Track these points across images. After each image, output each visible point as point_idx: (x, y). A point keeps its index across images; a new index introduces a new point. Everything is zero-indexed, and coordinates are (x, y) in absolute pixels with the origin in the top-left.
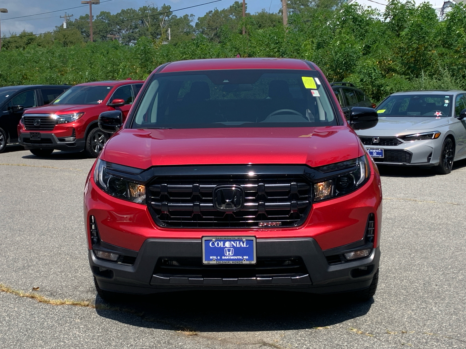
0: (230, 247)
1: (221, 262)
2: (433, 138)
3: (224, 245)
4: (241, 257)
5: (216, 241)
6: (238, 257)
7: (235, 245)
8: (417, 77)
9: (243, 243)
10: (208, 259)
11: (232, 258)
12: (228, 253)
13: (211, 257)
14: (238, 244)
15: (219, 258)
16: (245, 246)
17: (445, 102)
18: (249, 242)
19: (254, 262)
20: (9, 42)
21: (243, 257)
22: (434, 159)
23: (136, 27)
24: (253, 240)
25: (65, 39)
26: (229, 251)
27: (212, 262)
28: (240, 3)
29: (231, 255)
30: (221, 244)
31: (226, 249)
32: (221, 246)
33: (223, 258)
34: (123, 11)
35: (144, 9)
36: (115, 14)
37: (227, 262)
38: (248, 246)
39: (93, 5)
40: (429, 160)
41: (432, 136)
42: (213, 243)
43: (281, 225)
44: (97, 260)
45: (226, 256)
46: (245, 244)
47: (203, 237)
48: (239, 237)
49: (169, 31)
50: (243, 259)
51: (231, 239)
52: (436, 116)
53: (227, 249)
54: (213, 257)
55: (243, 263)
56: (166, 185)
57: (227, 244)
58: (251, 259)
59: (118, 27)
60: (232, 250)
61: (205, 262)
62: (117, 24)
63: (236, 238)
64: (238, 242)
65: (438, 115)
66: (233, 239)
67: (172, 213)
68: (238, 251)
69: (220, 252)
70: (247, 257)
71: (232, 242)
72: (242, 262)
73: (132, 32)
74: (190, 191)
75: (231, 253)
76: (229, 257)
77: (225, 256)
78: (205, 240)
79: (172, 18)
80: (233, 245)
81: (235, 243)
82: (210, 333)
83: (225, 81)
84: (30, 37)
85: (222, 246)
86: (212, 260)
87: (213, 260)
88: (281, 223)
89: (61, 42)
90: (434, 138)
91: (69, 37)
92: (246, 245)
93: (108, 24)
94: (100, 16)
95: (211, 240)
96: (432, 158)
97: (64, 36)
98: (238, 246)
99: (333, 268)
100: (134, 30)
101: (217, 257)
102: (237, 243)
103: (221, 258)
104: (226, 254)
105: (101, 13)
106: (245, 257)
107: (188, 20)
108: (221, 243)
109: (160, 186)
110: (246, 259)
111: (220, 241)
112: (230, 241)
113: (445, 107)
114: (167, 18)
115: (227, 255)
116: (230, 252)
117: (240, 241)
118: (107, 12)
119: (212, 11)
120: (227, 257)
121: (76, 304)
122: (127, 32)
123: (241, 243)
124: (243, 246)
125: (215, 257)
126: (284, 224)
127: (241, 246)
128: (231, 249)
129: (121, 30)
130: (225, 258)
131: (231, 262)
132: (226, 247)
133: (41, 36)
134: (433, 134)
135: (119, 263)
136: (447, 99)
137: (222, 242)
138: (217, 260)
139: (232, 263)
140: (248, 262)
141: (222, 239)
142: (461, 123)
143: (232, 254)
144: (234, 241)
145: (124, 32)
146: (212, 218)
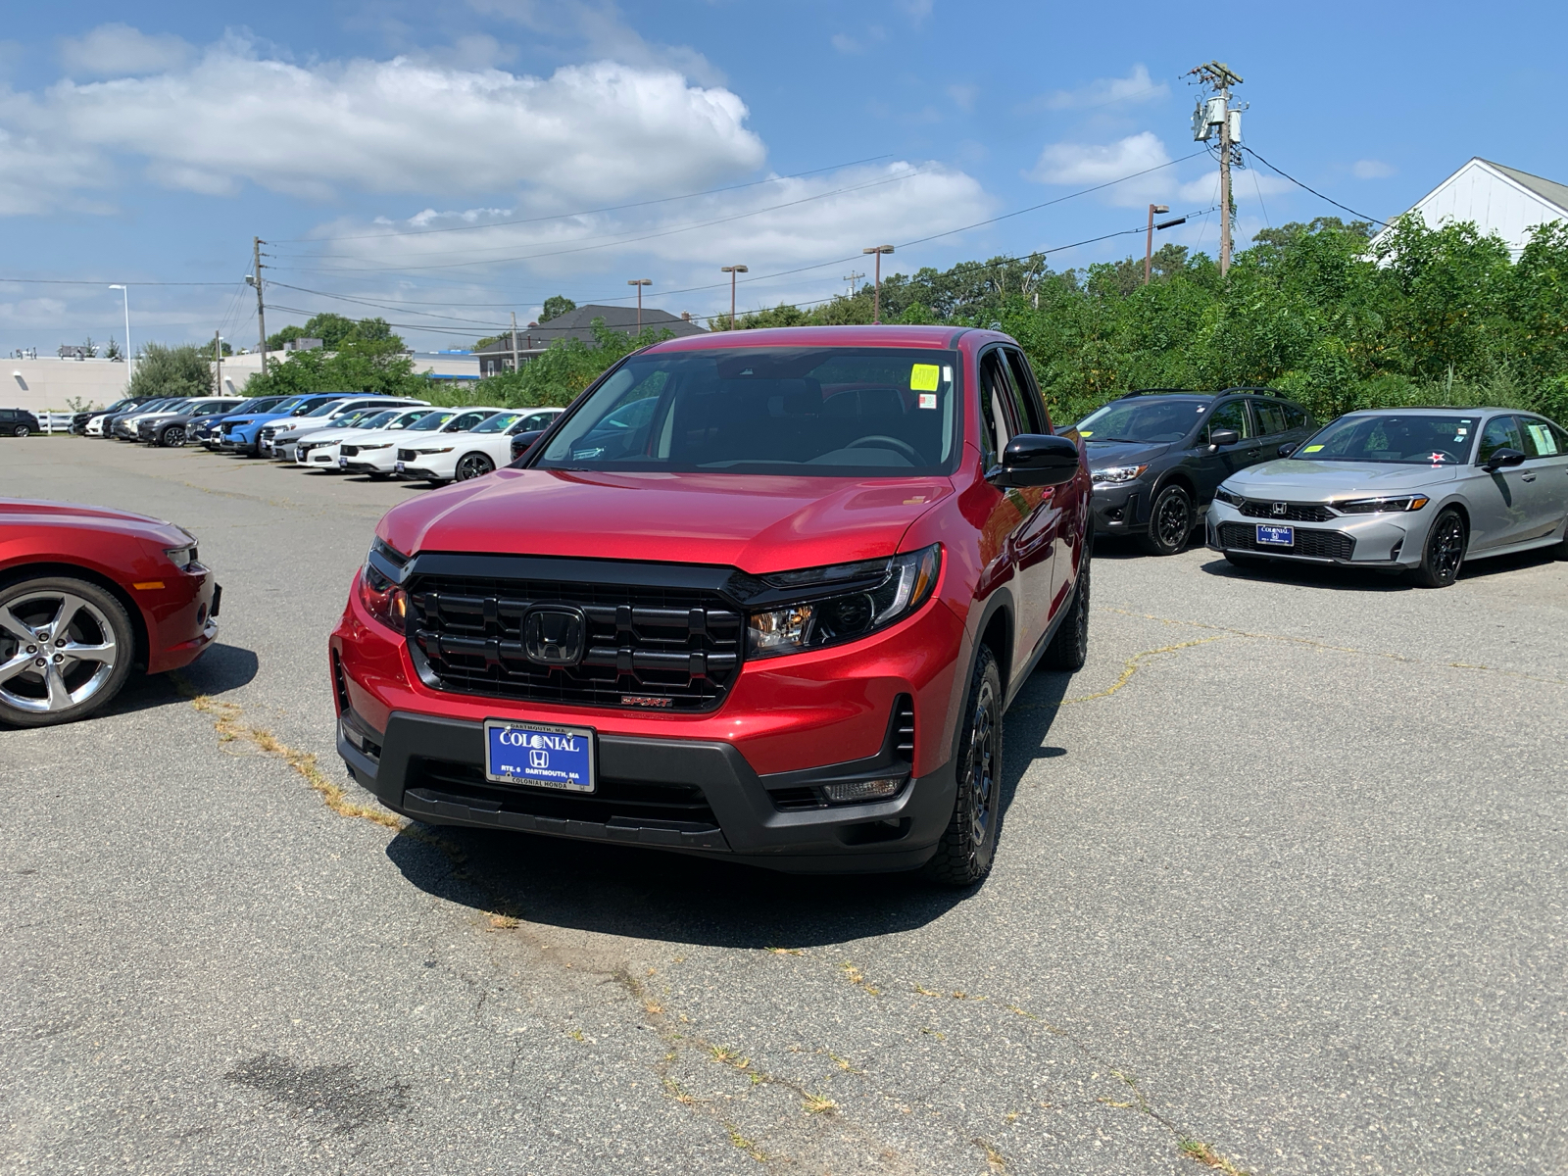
0: (541, 749)
1: (523, 781)
2: (1408, 508)
3: (529, 742)
4: (564, 774)
5: (512, 731)
6: (559, 773)
7: (551, 745)
8: (1436, 379)
9: (568, 741)
10: (496, 771)
11: (545, 773)
12: (536, 761)
13: (503, 768)
14: (557, 745)
15: (518, 770)
16: (572, 749)
17: (1457, 431)
18: (580, 741)
19: (590, 788)
20: (757, 322)
21: (567, 774)
22: (1405, 554)
23: (980, 294)
24: (588, 738)
25: (850, 315)
26: (539, 756)
27: (504, 779)
28: (1174, 246)
29: (543, 766)
30: (523, 739)
31: (533, 753)
32: (522, 743)
33: (528, 771)
34: (959, 266)
35: (997, 263)
36: (945, 272)
37: (534, 783)
38: (578, 750)
39: (881, 254)
40: (1394, 555)
41: (1406, 505)
42: (507, 734)
43: (671, 705)
45: (534, 768)
46: (572, 744)
47: (485, 720)
48: (557, 728)
49: (1037, 299)
50: (569, 778)
51: (543, 730)
52: (1431, 462)
53: (534, 751)
54: (507, 767)
55: (568, 788)
56: (435, 595)
57: (536, 741)
58: (583, 780)
59: (949, 294)
60: (545, 755)
61: (490, 777)
62: (948, 289)
63: (553, 729)
64: (557, 739)
65: (1435, 461)
66: (546, 731)
67: (453, 659)
68: (557, 759)
69: (521, 756)
70: (577, 776)
71: (545, 738)
72: (565, 786)
73: (973, 303)
74: (480, 611)
75: (542, 762)
76: (539, 769)
77: (531, 768)
78: (490, 728)
79: (1046, 276)
80: (547, 744)
81: (550, 740)
83: (745, 373)
84: (790, 314)
85: (525, 745)
86: (504, 773)
87: (506, 774)
88: (670, 700)
89: (841, 320)
90: (1411, 510)
91: (856, 313)
92: (575, 748)
93: (933, 288)
94: (919, 275)
95: (503, 729)
96: (1401, 551)
97: (847, 311)
98: (557, 748)
99: (784, 820)
100: (977, 299)
101: (515, 768)
102: (554, 740)
103: (523, 770)
104: (534, 763)
105: (921, 270)
106: (572, 775)
107: (1074, 279)
108: (522, 736)
109: (424, 597)
110: (574, 780)
111: (521, 732)
112: (541, 734)
113: (1457, 442)
114: (1036, 275)
115: (536, 765)
116: (541, 759)
117: (562, 736)
118: (932, 268)
119: (1121, 262)
120: (536, 772)
122: (964, 303)
123: (564, 741)
124: (567, 749)
125: (511, 769)
126: (676, 704)
127: (564, 748)
128: (544, 752)
129: (953, 298)
130: (532, 771)
131: (543, 784)
132: (533, 748)
133: (809, 312)
134: (1408, 501)
135: (369, 754)
136: (1465, 426)
137: (525, 736)
138: (514, 774)
139: (544, 786)
140: (576, 788)
141: (525, 728)
142: (1491, 479)
143: (545, 765)
144: (549, 735)
145: (958, 302)
146: (527, 677)
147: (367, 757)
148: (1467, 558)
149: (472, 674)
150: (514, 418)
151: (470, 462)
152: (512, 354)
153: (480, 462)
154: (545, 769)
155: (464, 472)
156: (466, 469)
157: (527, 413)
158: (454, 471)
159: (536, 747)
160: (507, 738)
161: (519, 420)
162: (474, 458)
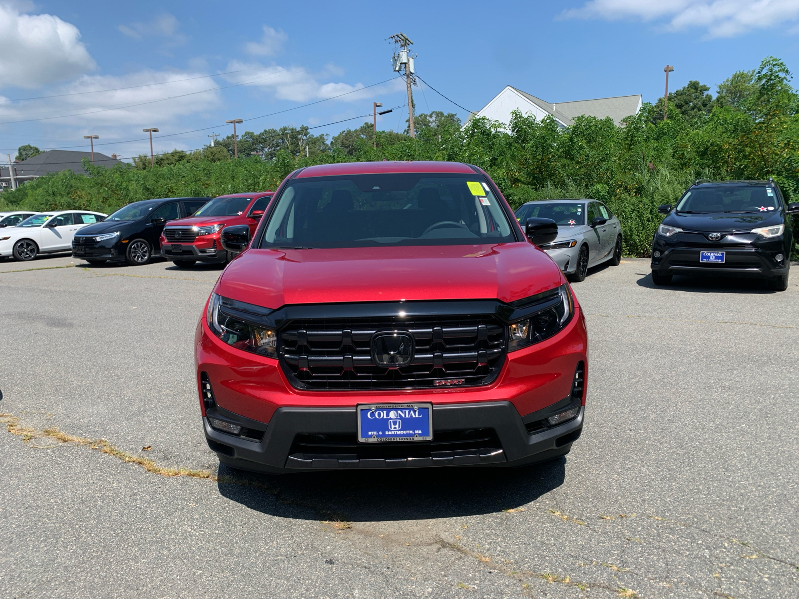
0: (396, 419)
1: (384, 439)
2: (570, 246)
3: (388, 415)
4: (411, 432)
5: (377, 410)
6: (408, 431)
7: (403, 416)
8: (543, 187)
9: (415, 412)
10: (365, 435)
11: (399, 433)
12: (393, 426)
13: (370, 433)
14: (407, 415)
15: (380, 433)
16: (417, 416)
17: (577, 210)
18: (423, 411)
19: (430, 438)
20: (162, 159)
21: (414, 431)
22: (571, 267)
23: (278, 146)
24: (428, 408)
25: (213, 156)
26: (395, 423)
27: (371, 440)
28: (369, 123)
29: (397, 429)
30: (384, 415)
31: (390, 422)
32: (383, 417)
33: (387, 433)
34: (265, 131)
35: (285, 129)
36: (258, 134)
37: (392, 440)
38: (421, 416)
39: (236, 124)
40: (566, 268)
41: (569, 245)
42: (373, 412)
43: (464, 383)
44: (213, 430)
45: (391, 431)
46: (417, 413)
47: (358, 405)
48: (408, 405)
49: (307, 149)
50: (415, 434)
51: (398, 407)
52: (570, 225)
53: (392, 420)
54: (373, 432)
55: (415, 440)
56: (305, 331)
57: (392, 414)
58: (425, 434)
59: (262, 145)
60: (399, 422)
61: (361, 439)
62: (261, 143)
63: (405, 406)
64: (407, 411)
65: (572, 224)
66: (400, 407)
67: (314, 370)
68: (407, 424)
69: (383, 425)
70: (420, 432)
71: (399, 412)
72: (413, 439)
73: (274, 150)
74: (338, 339)
76: (395, 431)
77: (389, 430)
78: (361, 410)
79: (309, 137)
80: (400, 415)
81: (403, 412)
82: (368, 523)
83: (375, 188)
84: (181, 155)
85: (385, 417)
86: (371, 436)
87: (373, 436)
88: (464, 380)
89: (209, 159)
90: (571, 247)
91: (216, 155)
92: (419, 415)
93: (253, 142)
94: (245, 135)
95: (370, 410)
96: (569, 266)
97: (212, 153)
98: (407, 416)
99: (535, 439)
100: (276, 148)
101: (378, 432)
102: (405, 412)
103: (384, 433)
104: (391, 428)
105: (246, 133)
106: (417, 432)
107: (324, 139)
108: (383, 413)
109: (296, 332)
110: (417, 434)
111: (383, 410)
112: (396, 409)
113: (578, 215)
114: (305, 137)
115: (393, 429)
116: (396, 425)
117: (410, 409)
118: (251, 132)
119: (345, 131)
120: (393, 433)
121: (194, 475)
122: (269, 150)
123: (412, 412)
124: (414, 416)
125: (375, 433)
126: (468, 382)
127: (411, 416)
128: (398, 420)
129: (264, 148)
130: (390, 433)
132: (391, 419)
133: (191, 154)
134: (570, 243)
135: (242, 437)
136: (579, 207)
137: (385, 412)
138: (378, 436)
139: (398, 440)
140: (421, 439)
141: (385, 408)
142: (594, 231)
143: (399, 428)
144: (401, 410)
145: (266, 150)
146: (370, 376)
147: (243, 439)
148: (588, 267)
149: (330, 378)
150: (47, 217)
151: (22, 245)
152: (10, 179)
153: (28, 245)
154: (398, 430)
155: (18, 251)
156: (20, 249)
157: (55, 214)
158: (12, 251)
159: (392, 417)
160: (373, 414)
161: (51, 219)
162: (24, 242)
